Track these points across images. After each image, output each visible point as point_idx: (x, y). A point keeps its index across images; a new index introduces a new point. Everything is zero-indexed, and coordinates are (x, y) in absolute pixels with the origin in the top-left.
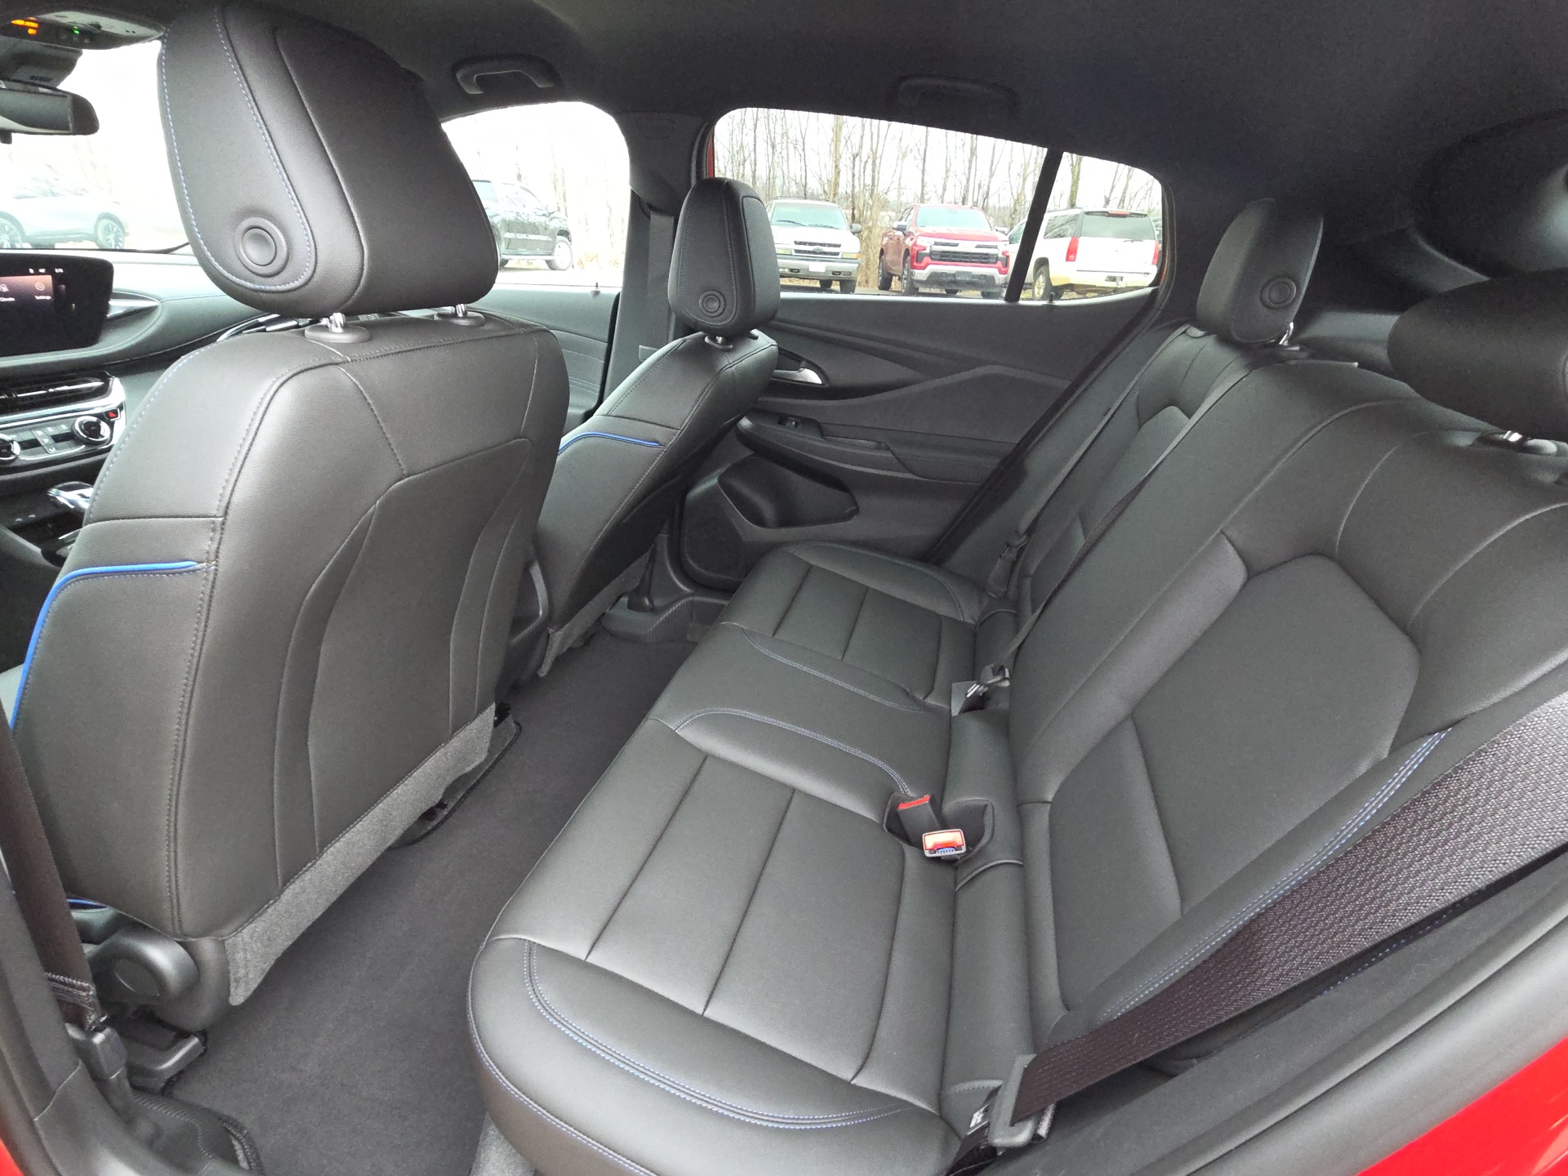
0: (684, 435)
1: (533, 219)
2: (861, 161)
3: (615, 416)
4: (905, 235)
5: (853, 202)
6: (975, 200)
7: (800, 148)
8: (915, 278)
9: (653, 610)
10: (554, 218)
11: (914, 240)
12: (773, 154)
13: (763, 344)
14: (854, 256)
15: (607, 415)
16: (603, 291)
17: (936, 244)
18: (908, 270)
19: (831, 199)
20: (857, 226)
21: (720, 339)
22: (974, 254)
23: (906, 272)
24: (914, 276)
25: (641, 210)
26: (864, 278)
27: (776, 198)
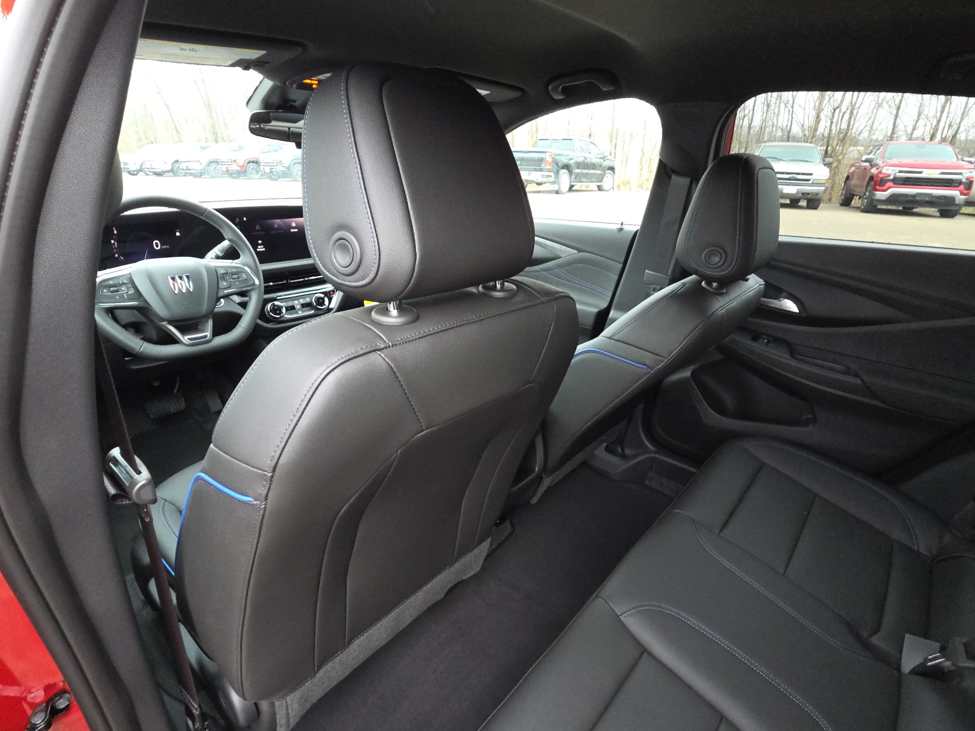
0: (670, 363)
1: (595, 161)
2: (840, 111)
3: (616, 340)
4: (871, 165)
5: (828, 142)
6: (944, 136)
7: (789, 106)
8: (876, 198)
9: (623, 456)
10: (608, 159)
11: (880, 169)
12: (767, 111)
13: (754, 282)
14: (823, 182)
15: (610, 338)
16: (626, 228)
17: (900, 172)
18: (870, 192)
19: (809, 141)
20: (828, 160)
21: (715, 284)
22: (936, 179)
23: (867, 194)
24: (875, 196)
25: (664, 173)
26: (828, 197)
27: (765, 142)
